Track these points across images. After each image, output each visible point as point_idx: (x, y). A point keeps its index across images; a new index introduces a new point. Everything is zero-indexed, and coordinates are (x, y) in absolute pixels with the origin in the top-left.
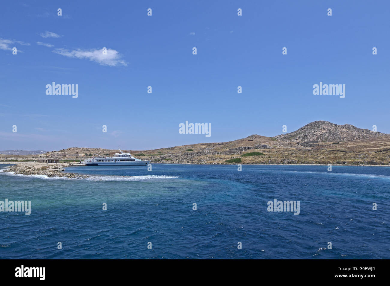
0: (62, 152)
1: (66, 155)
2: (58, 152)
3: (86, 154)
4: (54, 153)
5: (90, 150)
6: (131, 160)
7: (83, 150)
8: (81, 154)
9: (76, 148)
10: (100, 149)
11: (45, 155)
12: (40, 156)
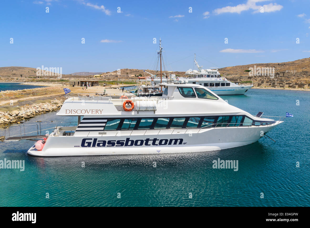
0: (115, 73)
1: (117, 76)
2: (111, 73)
3: (136, 75)
4: (108, 74)
5: (139, 71)
6: (223, 85)
7: (132, 71)
8: (130, 75)
9: (127, 69)
10: (148, 70)
11: (99, 76)
12: (95, 77)
